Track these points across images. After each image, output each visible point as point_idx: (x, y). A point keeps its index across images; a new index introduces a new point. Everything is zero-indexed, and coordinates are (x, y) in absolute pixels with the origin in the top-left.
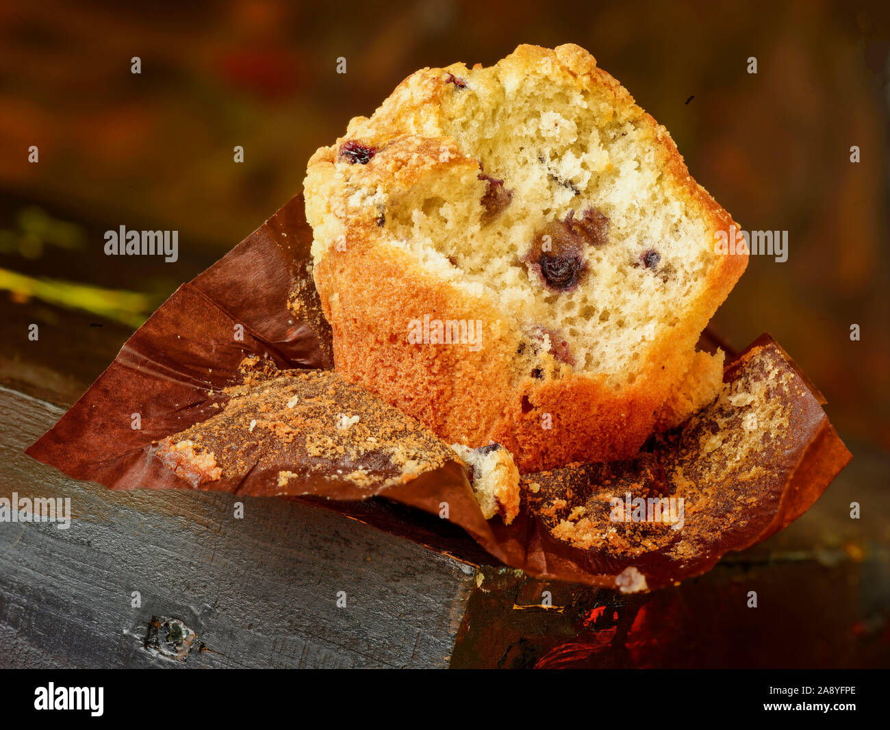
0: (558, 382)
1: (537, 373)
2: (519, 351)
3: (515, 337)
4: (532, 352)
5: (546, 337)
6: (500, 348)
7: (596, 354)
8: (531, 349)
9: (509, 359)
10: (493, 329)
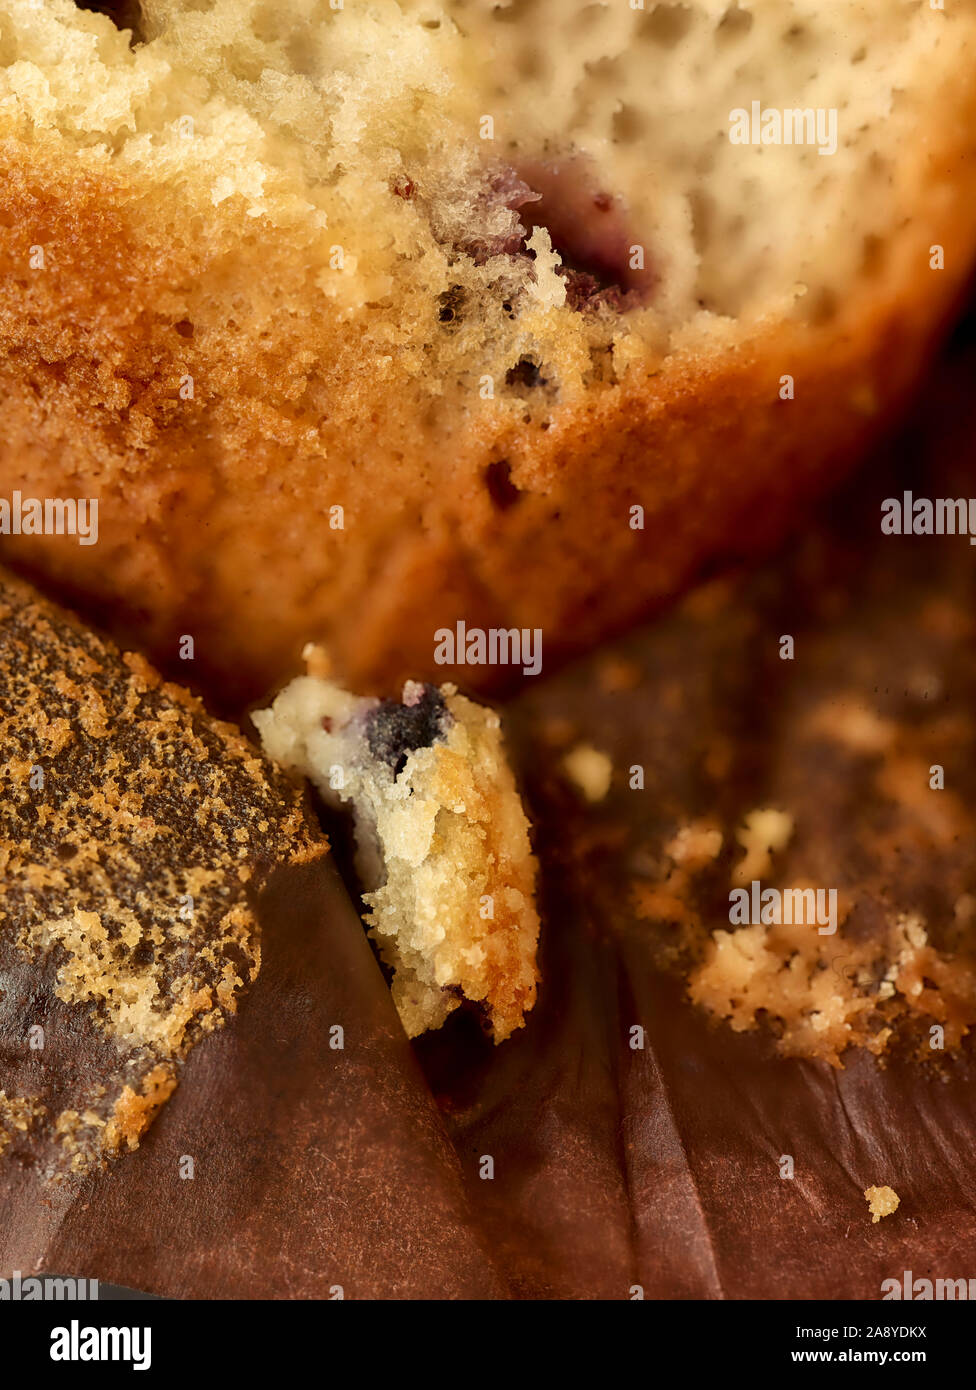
0: (611, 398)
1: (525, 375)
2: (446, 315)
3: (423, 281)
4: (494, 308)
5: (540, 238)
6: (369, 336)
7: (724, 191)
8: (489, 300)
9: (413, 363)
10: (331, 292)
